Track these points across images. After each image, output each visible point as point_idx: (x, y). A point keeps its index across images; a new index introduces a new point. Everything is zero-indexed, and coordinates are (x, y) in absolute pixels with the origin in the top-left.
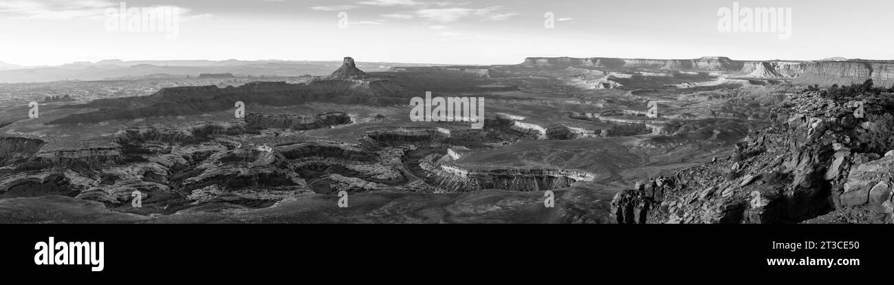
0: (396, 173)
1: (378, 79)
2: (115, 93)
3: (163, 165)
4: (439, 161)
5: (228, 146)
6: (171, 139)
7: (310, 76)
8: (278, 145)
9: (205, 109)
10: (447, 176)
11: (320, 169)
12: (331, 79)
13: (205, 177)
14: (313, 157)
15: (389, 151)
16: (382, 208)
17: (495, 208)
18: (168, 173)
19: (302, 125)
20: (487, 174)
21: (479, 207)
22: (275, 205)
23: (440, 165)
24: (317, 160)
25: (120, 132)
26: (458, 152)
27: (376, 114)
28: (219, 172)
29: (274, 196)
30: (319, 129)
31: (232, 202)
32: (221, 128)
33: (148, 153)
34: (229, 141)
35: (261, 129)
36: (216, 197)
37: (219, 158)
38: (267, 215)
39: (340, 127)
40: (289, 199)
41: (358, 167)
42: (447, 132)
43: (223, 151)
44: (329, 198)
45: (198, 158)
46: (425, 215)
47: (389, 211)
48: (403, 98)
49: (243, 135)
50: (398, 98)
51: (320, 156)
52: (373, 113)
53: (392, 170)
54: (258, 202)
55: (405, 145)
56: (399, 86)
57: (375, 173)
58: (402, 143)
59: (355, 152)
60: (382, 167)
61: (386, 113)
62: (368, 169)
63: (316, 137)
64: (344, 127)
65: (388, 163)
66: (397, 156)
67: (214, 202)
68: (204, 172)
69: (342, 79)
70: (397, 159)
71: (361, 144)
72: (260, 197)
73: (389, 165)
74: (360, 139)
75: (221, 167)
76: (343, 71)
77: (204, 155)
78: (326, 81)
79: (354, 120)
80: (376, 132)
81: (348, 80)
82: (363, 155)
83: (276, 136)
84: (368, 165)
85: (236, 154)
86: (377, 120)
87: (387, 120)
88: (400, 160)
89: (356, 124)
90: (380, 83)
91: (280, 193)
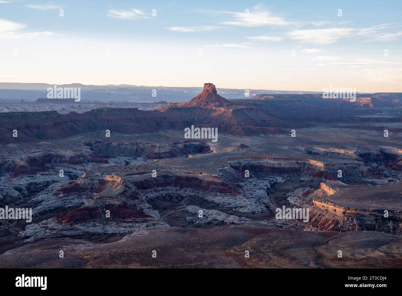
0: (261, 207)
1: (240, 107)
4: (310, 196)
5: (70, 176)
7: (166, 103)
8: (128, 175)
9: (40, 137)
10: (319, 213)
11: (175, 200)
12: (190, 106)
13: (42, 210)
14: (168, 187)
15: (254, 183)
16: (244, 245)
17: (377, 254)
19: (156, 153)
20: (367, 213)
21: (357, 250)
22: (124, 240)
23: (311, 200)
24: (172, 190)
26: (333, 187)
27: (239, 144)
28: (59, 203)
29: (123, 229)
30: (175, 159)
31: (74, 237)
32: (61, 157)
34: (71, 170)
35: (109, 157)
36: (54, 232)
37: (60, 188)
38: (115, 250)
39: (199, 156)
40: (140, 233)
41: (218, 199)
42: (319, 164)
43: (65, 181)
44: (185, 231)
45: (34, 189)
46: (293, 255)
48: (270, 127)
49: (88, 164)
50: (264, 127)
51: (175, 186)
52: (236, 143)
53: (256, 203)
54: (105, 236)
55: (272, 177)
56: (266, 115)
57: (236, 206)
58: (268, 175)
59: (215, 183)
60: (246, 199)
61: (251, 143)
62: (230, 201)
63: (172, 166)
64: (205, 157)
65: (252, 195)
66: (262, 189)
67: (53, 238)
68: (40, 205)
69: (201, 106)
70: (262, 191)
71: (222, 175)
72: (106, 231)
73: (253, 197)
74: (221, 170)
75: (62, 199)
76: (203, 98)
77: (41, 186)
78: (183, 108)
79: (214, 149)
80: (238, 163)
81: (208, 107)
82: (223, 186)
83: (126, 165)
84: (229, 197)
85: (79, 184)
86: (241, 149)
87: (251, 150)
88: (266, 194)
89: (217, 154)
90: (244, 111)
91: (130, 226)
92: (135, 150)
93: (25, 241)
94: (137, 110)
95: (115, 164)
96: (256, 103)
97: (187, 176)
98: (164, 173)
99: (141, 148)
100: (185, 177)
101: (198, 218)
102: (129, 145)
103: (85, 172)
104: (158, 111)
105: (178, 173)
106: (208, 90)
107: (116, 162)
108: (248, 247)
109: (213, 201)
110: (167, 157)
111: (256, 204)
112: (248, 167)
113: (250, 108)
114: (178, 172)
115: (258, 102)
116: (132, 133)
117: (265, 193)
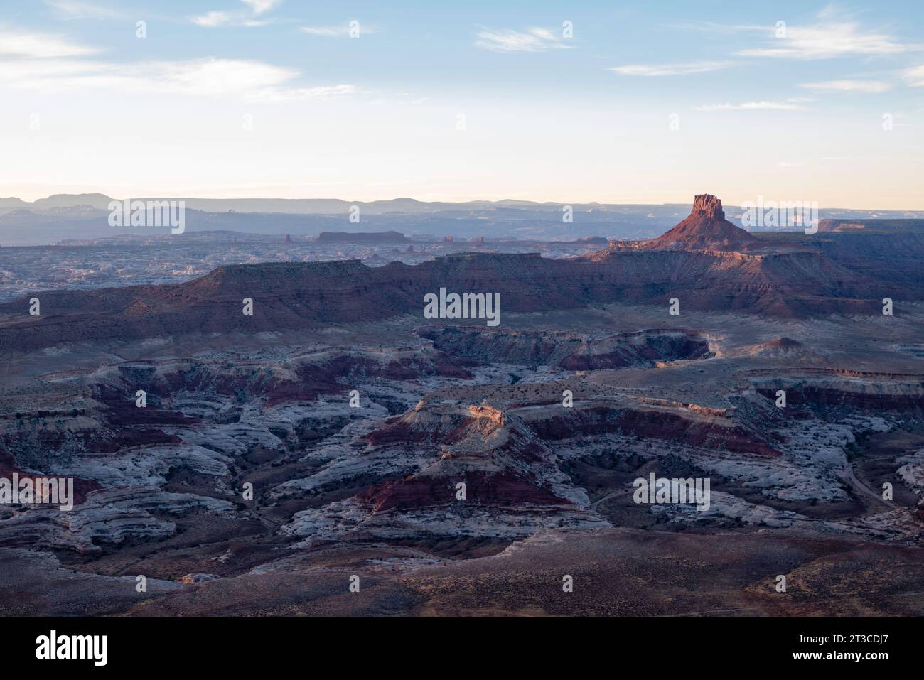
0: (831, 487)
1: (781, 251)
2: (88, 277)
3: (217, 450)
5: (388, 405)
6: (237, 387)
7: (604, 241)
8: (518, 405)
9: (325, 318)
11: (625, 465)
12: (660, 248)
13: (328, 480)
14: (609, 436)
18: (232, 469)
19: (582, 357)
22: (508, 552)
24: (617, 442)
25: (101, 372)
27: (778, 337)
28: (364, 466)
29: (505, 528)
30: (625, 370)
31: (397, 542)
32: (371, 362)
33: (178, 420)
34: (391, 392)
35: (475, 364)
36: (355, 529)
37: (366, 432)
38: (487, 575)
39: (681, 364)
40: (544, 538)
41: (728, 466)
43: (378, 417)
44: (647, 539)
45: (311, 433)
47: (812, 585)
48: (855, 297)
49: (428, 380)
50: (840, 299)
51: (625, 434)
52: (770, 335)
53: (819, 477)
54: (465, 543)
55: (859, 416)
56: (844, 269)
57: (771, 484)
58: (850, 412)
59: (719, 429)
60: (794, 469)
61: (806, 335)
62: (754, 471)
63: (617, 388)
64: (695, 366)
65: (809, 459)
66: (834, 445)
67: (351, 541)
68: (325, 468)
69: (688, 249)
70: (834, 451)
71: (736, 410)
72: (468, 531)
73: (810, 465)
74: (733, 398)
75: (371, 456)
76: (691, 230)
77: (328, 426)
78: (645, 253)
79: (718, 349)
80: (775, 381)
81: (704, 251)
82: (740, 436)
83: (513, 383)
84: (754, 463)
85: (409, 425)
86: (782, 350)
87: (807, 351)
88: (844, 456)
89: (723, 360)
90: (791, 261)
91: (520, 522)
92: (532, 349)
93: (293, 547)
94: (537, 258)
95: (489, 379)
96: (821, 240)
97: (652, 410)
98: (600, 404)
99: (546, 345)
100: (648, 413)
101: (678, 510)
102: (521, 337)
103: (423, 398)
104: (586, 261)
105: (631, 404)
106: (704, 212)
107: (491, 377)
108: (800, 583)
109: (714, 470)
110: (607, 366)
111: (819, 480)
112: (800, 393)
113: (806, 253)
114: (631, 400)
115: (825, 237)
116: (527, 311)
117: (841, 455)
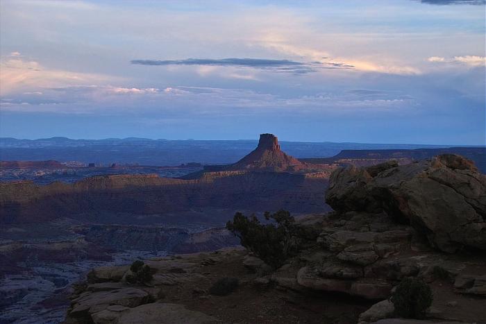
9: (8, 221)
19: (188, 245)
32: (41, 251)
92: (153, 240)
95: (124, 261)
99: (163, 236)
102: (145, 231)
107: (125, 259)
116: (149, 214)
